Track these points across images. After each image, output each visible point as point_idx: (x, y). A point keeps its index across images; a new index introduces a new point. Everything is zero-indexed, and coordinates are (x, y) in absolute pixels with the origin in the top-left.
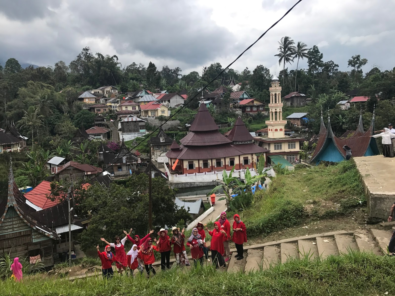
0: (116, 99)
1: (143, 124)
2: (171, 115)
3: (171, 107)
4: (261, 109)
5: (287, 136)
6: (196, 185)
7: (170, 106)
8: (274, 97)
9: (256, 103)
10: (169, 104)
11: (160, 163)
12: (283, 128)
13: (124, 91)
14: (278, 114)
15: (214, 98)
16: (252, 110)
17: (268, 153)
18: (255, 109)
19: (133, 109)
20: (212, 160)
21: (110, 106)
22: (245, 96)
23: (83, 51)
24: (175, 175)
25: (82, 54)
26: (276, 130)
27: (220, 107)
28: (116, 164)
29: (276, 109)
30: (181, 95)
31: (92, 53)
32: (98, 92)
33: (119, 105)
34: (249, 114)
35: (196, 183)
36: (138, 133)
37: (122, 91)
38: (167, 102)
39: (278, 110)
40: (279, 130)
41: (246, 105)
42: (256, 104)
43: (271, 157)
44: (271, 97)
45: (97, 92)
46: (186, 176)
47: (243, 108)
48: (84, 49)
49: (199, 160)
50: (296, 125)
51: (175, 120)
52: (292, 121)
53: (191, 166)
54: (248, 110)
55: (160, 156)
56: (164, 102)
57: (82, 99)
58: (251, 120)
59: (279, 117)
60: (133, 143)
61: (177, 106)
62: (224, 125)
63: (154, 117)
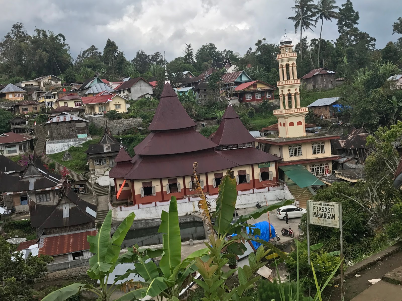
0: (52, 92)
1: (83, 125)
2: (128, 109)
3: (132, 100)
4: (268, 96)
5: (310, 134)
6: (156, 223)
7: (130, 98)
8: (285, 69)
9: (260, 87)
10: (130, 94)
11: (103, 186)
12: (302, 119)
13: (69, 81)
14: (293, 97)
15: (197, 83)
16: (253, 97)
17: (278, 162)
18: (259, 96)
19: (76, 106)
20: (184, 178)
21: (43, 102)
22: (244, 79)
23: (13, 29)
24: (119, 208)
25: (12, 33)
26: (291, 124)
27: (205, 95)
28: (15, 193)
29: (289, 90)
30: (150, 83)
31: (26, 31)
32: (32, 84)
33: (55, 100)
34: (250, 104)
35: (155, 220)
36: (74, 140)
37: (67, 82)
38: (126, 92)
39: (293, 91)
40: (295, 124)
41: (246, 90)
42: (260, 89)
43: (284, 169)
44: (280, 70)
45: (30, 85)
46: (139, 208)
47: (241, 95)
48: (14, 26)
49: (161, 180)
50: (323, 117)
51: (134, 117)
52: (316, 112)
53: (148, 191)
54: (248, 97)
55: (103, 175)
56: (122, 92)
57: (4, 95)
58: (252, 113)
59: (296, 102)
60: (64, 156)
61: (142, 97)
62: (211, 121)
63: (102, 114)
